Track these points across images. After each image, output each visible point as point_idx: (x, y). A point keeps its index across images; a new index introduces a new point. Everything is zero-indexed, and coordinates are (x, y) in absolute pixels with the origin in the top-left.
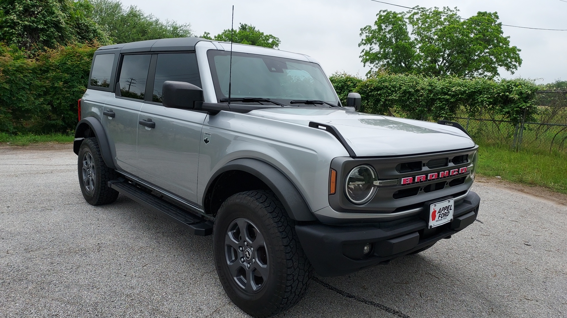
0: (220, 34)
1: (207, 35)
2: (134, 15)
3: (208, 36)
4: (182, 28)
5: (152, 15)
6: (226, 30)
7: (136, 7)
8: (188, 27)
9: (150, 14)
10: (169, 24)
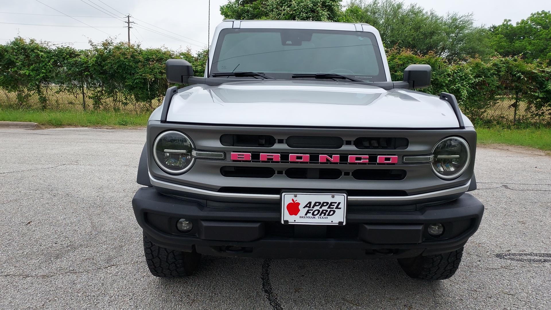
0: (525, 19)
1: (507, 22)
2: (415, 12)
3: (508, 24)
4: (462, 19)
5: (433, 10)
6: (534, 13)
7: (416, 5)
8: (471, 16)
9: (431, 10)
10: (450, 16)
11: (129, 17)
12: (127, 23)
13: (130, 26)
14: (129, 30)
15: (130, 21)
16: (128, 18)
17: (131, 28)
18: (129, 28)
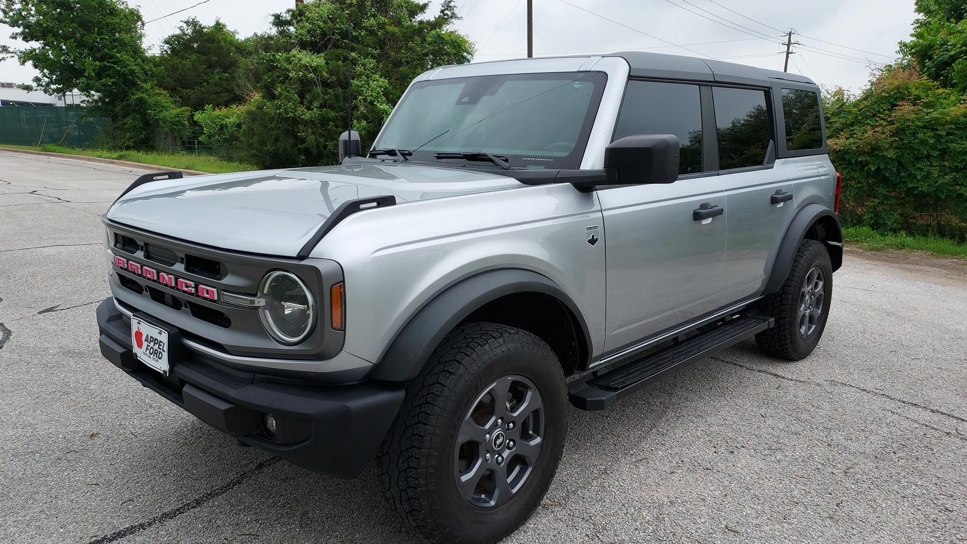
11: (790, 34)
12: (786, 45)
13: (790, 51)
14: (787, 57)
15: (792, 41)
16: (788, 36)
17: (792, 53)
18: (788, 53)
